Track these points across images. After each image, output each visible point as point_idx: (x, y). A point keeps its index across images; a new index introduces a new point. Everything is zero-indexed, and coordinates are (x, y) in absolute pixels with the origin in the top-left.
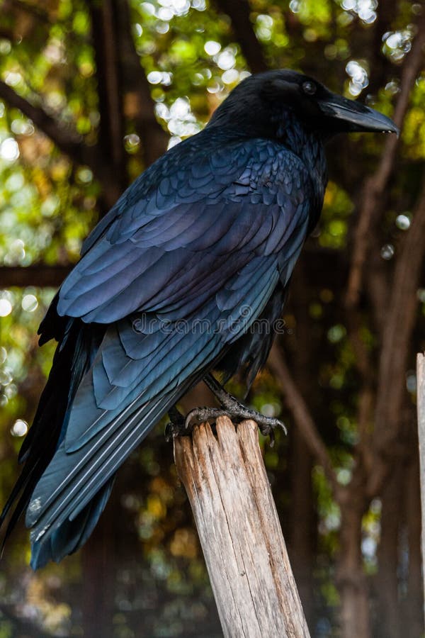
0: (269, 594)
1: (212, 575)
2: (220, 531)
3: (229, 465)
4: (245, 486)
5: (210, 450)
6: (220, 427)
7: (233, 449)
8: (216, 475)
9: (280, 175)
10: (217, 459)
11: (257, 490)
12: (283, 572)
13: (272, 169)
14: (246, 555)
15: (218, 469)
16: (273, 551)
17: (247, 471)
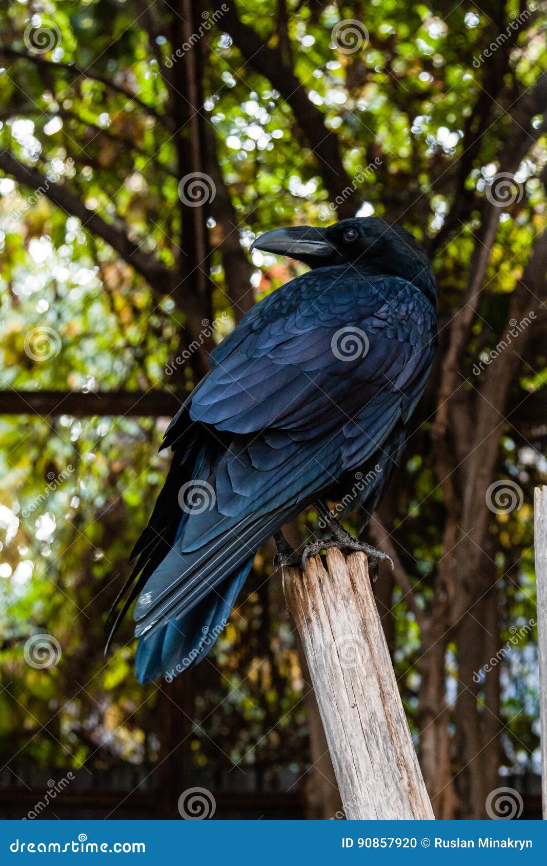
0: (379, 727)
1: (322, 706)
2: (330, 662)
3: (340, 597)
4: (356, 618)
5: (320, 581)
6: (330, 559)
7: (342, 580)
8: (326, 606)
9: (414, 314)
10: (328, 591)
11: (367, 622)
12: (394, 704)
13: (408, 308)
14: (356, 687)
15: (329, 601)
16: (383, 683)
17: (357, 602)
